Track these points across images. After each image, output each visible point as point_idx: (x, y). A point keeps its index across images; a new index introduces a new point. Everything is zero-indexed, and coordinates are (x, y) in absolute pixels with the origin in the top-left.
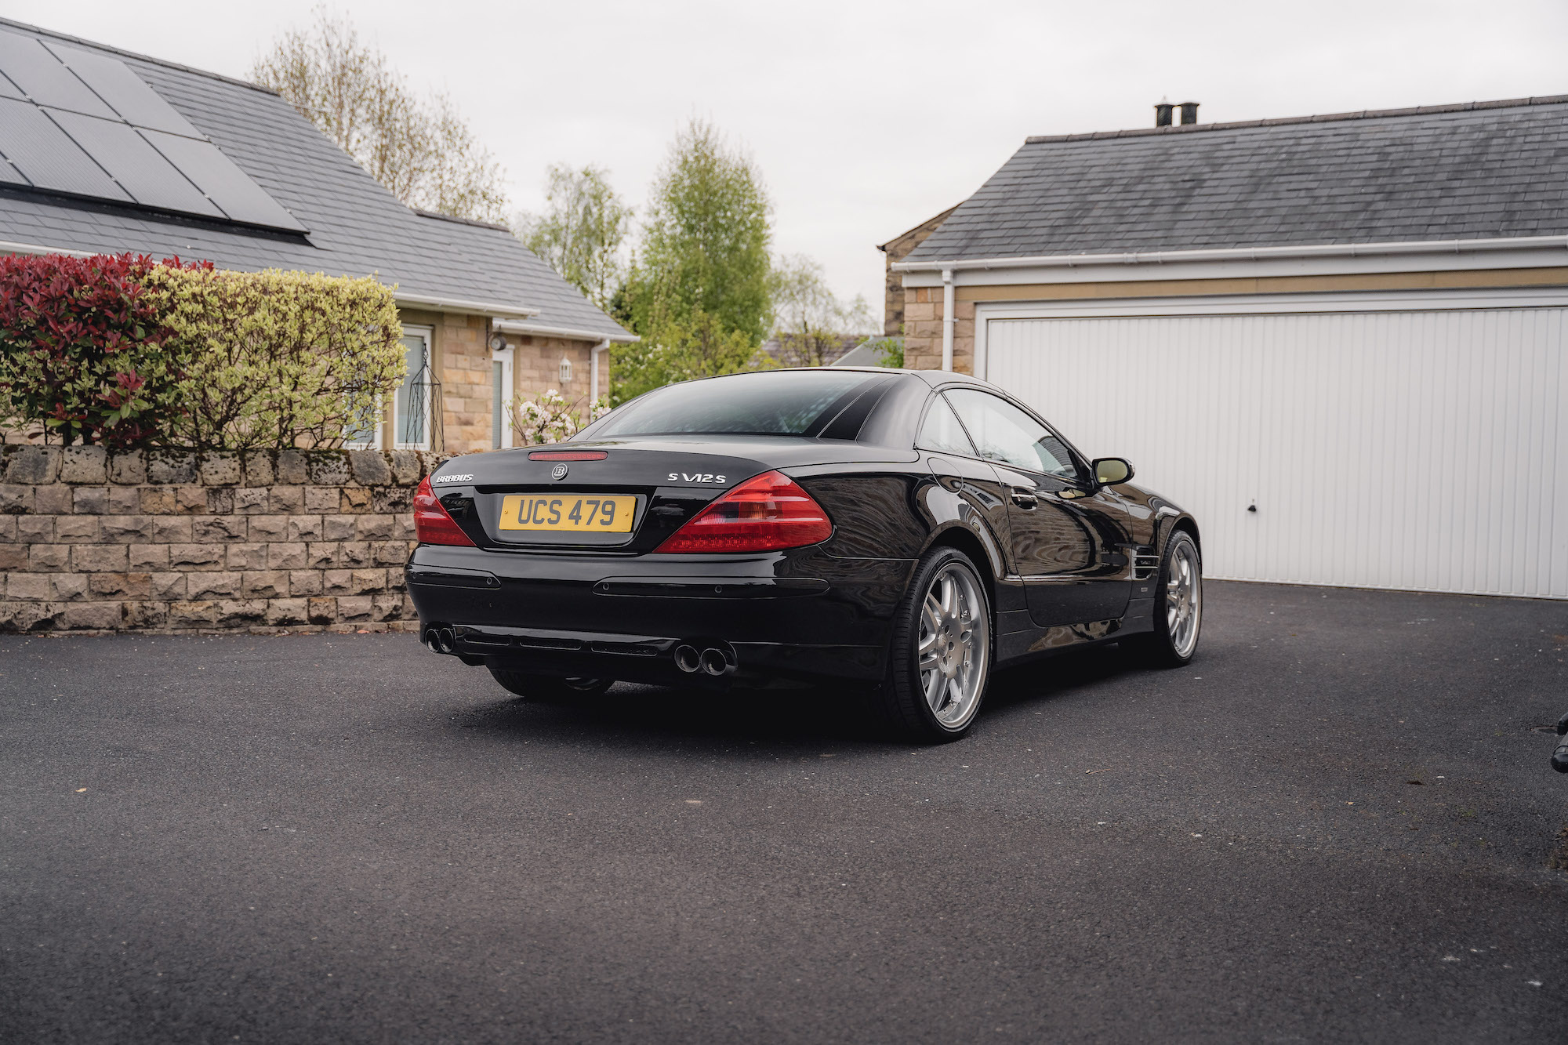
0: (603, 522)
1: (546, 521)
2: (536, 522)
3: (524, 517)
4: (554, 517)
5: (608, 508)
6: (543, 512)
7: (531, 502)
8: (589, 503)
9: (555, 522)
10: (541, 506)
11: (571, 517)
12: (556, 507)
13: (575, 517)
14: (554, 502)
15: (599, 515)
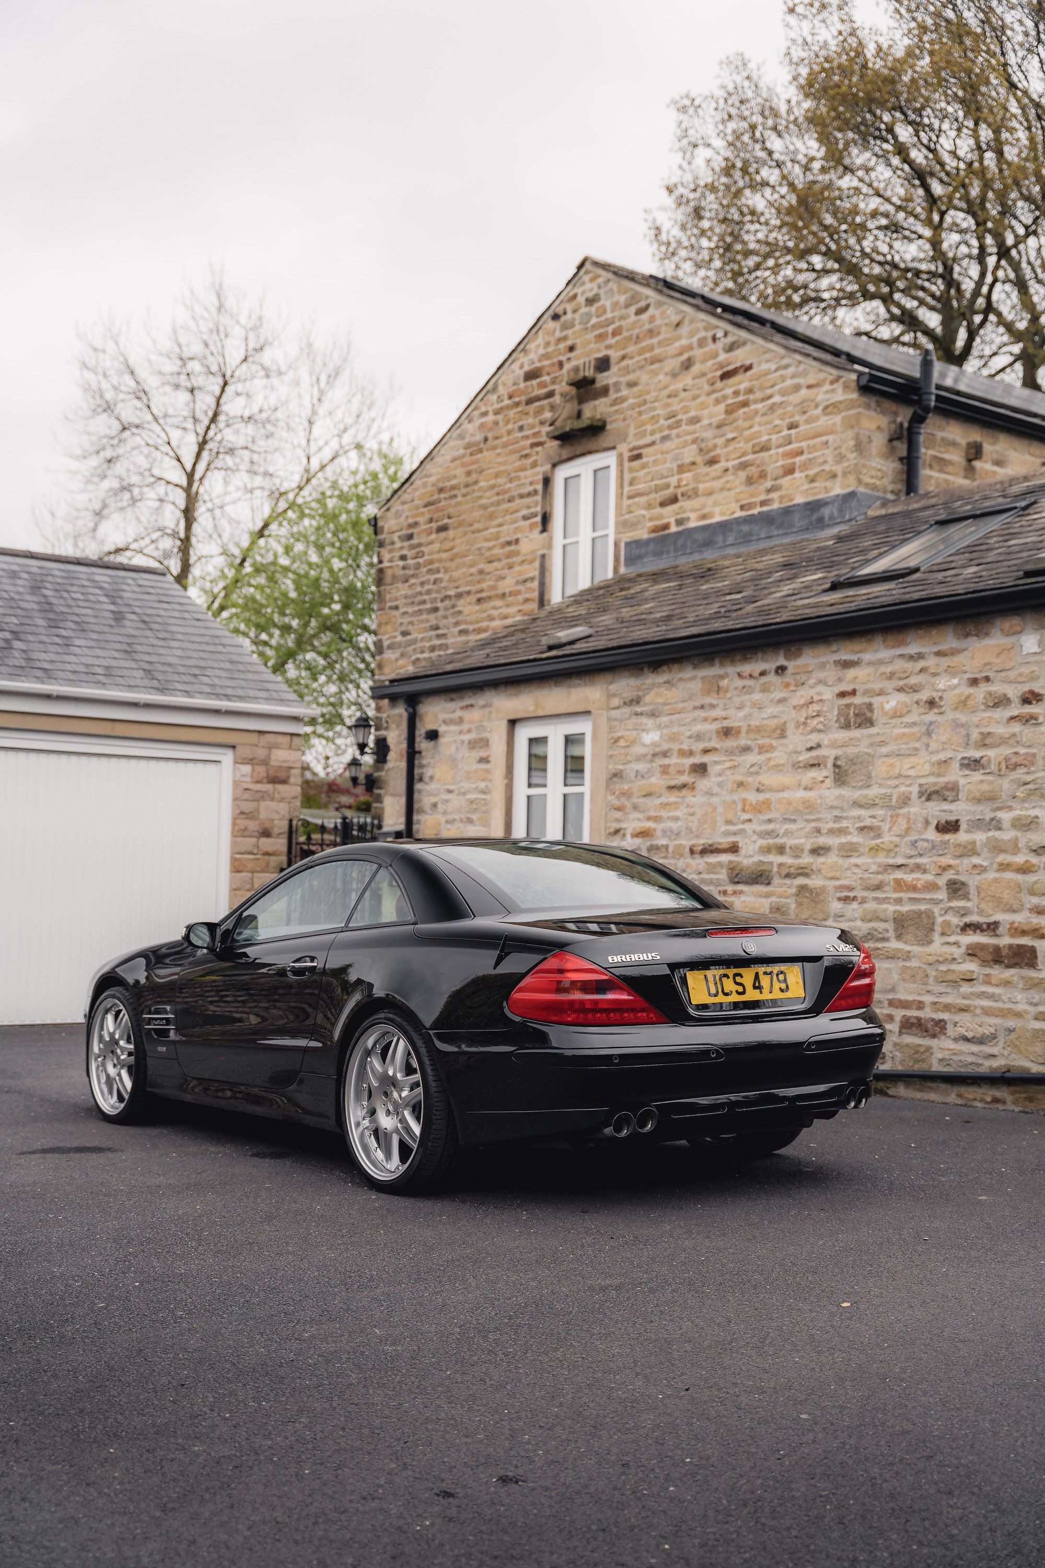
0: (782, 990)
1: (734, 993)
2: (726, 994)
3: (713, 991)
4: (740, 989)
5: (781, 977)
6: (729, 985)
7: (714, 976)
8: (765, 973)
9: (743, 993)
10: (724, 979)
11: (755, 987)
12: (738, 979)
13: (757, 987)
14: (736, 975)
15: (777, 986)
